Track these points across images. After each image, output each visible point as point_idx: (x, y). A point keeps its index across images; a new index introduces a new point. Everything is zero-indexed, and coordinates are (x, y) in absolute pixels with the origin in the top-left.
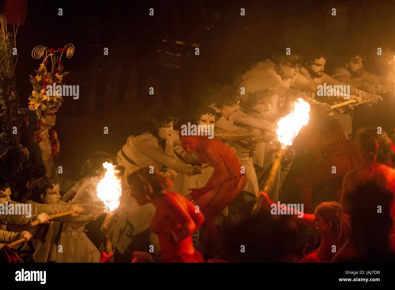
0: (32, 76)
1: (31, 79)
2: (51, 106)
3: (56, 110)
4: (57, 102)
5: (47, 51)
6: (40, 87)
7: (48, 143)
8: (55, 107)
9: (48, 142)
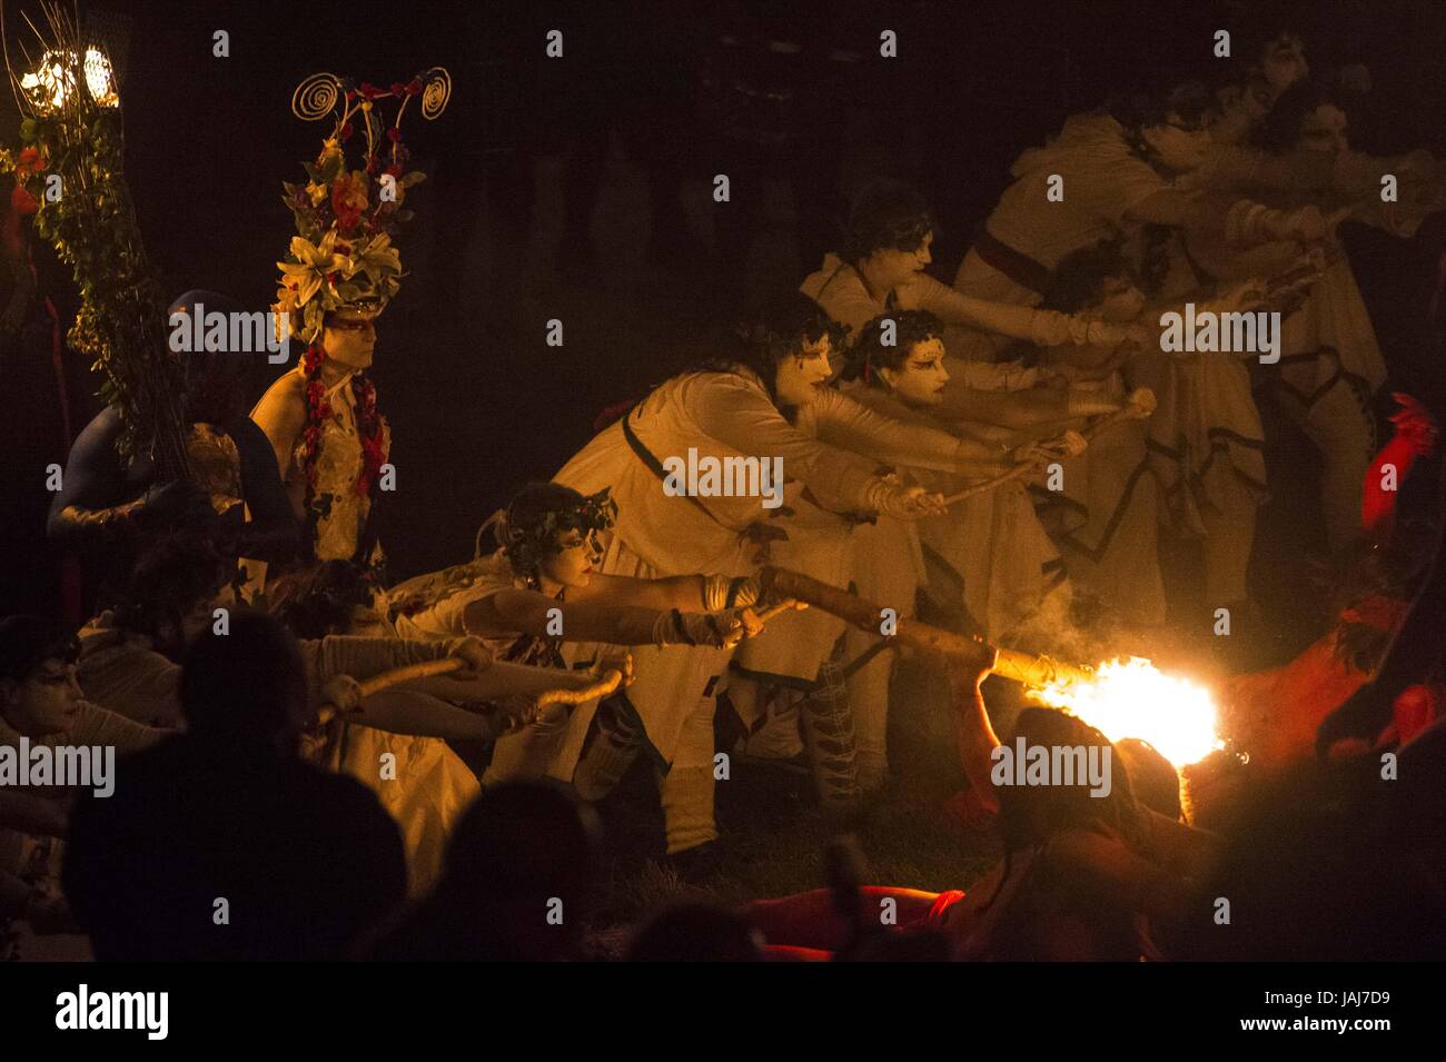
0: (291, 185)
1: (286, 194)
2: (360, 294)
3: (377, 310)
4: (383, 282)
5: (349, 93)
6: (319, 224)
7: (350, 430)
8: (375, 300)
9: (351, 427)
